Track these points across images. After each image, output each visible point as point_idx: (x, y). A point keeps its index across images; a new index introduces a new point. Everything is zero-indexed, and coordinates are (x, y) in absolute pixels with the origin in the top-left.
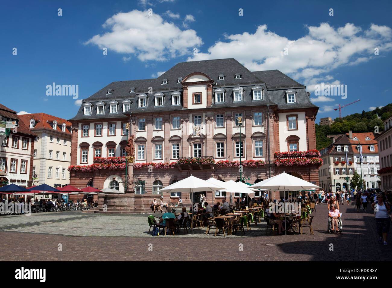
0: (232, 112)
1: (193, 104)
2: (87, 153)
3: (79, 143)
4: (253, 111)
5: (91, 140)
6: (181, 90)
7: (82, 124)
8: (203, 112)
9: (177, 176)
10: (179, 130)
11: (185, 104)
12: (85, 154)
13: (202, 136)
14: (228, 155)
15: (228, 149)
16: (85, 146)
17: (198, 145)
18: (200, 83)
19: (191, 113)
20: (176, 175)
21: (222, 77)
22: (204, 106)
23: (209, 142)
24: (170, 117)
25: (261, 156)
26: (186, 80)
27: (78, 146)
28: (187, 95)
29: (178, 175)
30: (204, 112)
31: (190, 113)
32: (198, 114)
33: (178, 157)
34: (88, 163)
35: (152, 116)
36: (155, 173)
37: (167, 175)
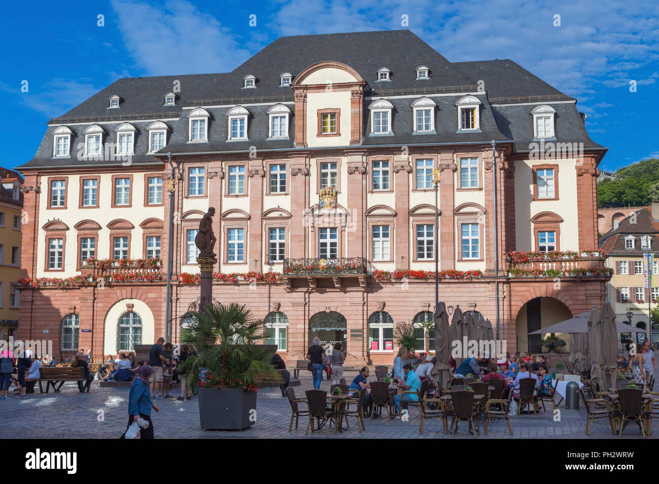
2: (60, 247)
3: (42, 222)
4: (458, 156)
5: (71, 215)
7: (49, 179)
8: (342, 155)
10: (286, 195)
11: (298, 135)
12: (57, 250)
15: (398, 241)
16: (55, 229)
17: (328, 230)
21: (385, 75)
22: (344, 140)
24: (263, 165)
25: (475, 258)
26: (302, 79)
27: (41, 230)
28: (306, 115)
29: (283, 300)
30: (344, 155)
31: (313, 156)
32: (329, 159)
33: (281, 258)
34: (63, 270)
35: (222, 161)
36: (227, 296)
37: (256, 300)
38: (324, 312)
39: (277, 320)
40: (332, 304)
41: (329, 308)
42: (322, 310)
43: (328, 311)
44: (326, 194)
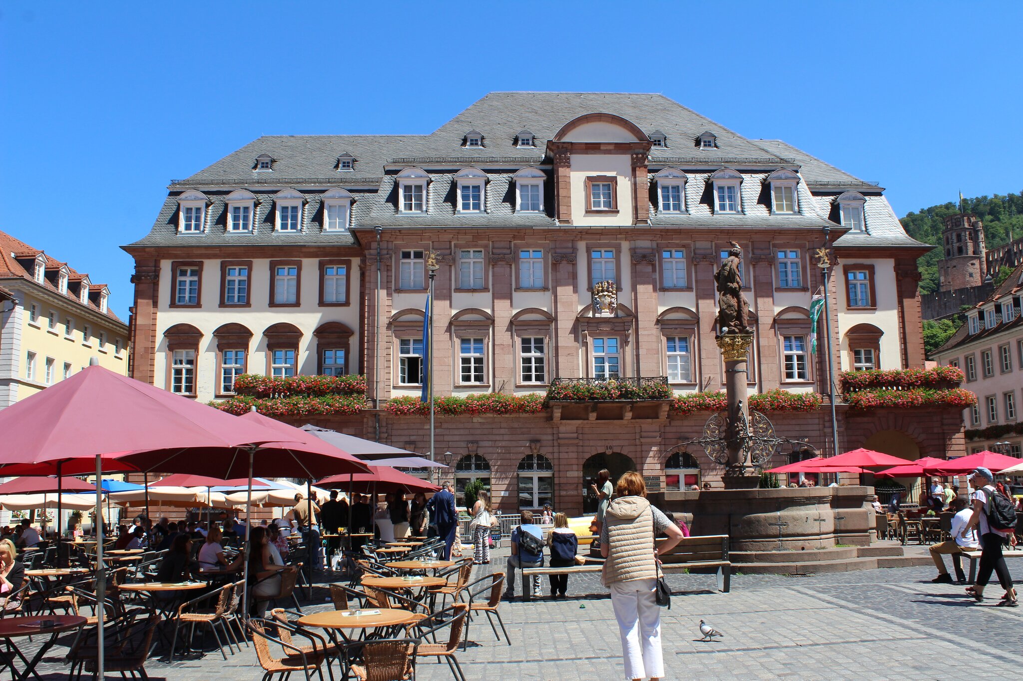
0: (714, 243)
1: (589, 212)
2: (190, 362)
3: (162, 327)
4: (774, 246)
6: (549, 167)
7: (173, 263)
8: (621, 239)
9: (538, 441)
11: (562, 209)
12: (185, 366)
13: (621, 313)
14: (705, 377)
15: (703, 356)
17: (606, 341)
18: (611, 147)
19: (585, 239)
20: (538, 437)
21: (660, 141)
22: (624, 219)
23: (646, 333)
24: (510, 248)
25: (801, 380)
26: (565, 135)
27: (160, 337)
28: (570, 182)
29: (544, 437)
30: (626, 239)
31: (581, 239)
32: (604, 244)
33: (539, 378)
34: (194, 396)
35: (450, 242)
36: (462, 432)
37: (506, 438)
38: (604, 453)
39: (535, 465)
40: (615, 443)
41: (611, 447)
42: (601, 450)
43: (609, 452)
44: (603, 291)
